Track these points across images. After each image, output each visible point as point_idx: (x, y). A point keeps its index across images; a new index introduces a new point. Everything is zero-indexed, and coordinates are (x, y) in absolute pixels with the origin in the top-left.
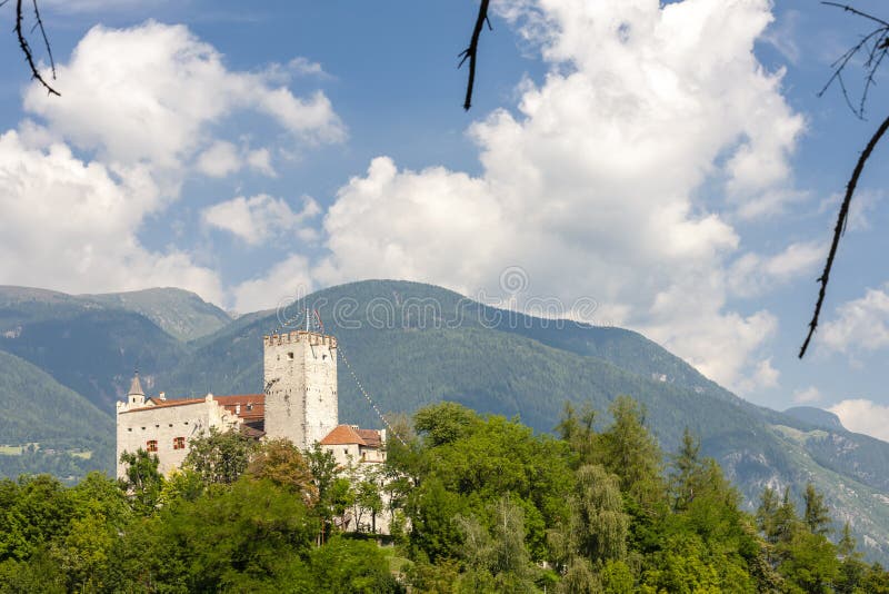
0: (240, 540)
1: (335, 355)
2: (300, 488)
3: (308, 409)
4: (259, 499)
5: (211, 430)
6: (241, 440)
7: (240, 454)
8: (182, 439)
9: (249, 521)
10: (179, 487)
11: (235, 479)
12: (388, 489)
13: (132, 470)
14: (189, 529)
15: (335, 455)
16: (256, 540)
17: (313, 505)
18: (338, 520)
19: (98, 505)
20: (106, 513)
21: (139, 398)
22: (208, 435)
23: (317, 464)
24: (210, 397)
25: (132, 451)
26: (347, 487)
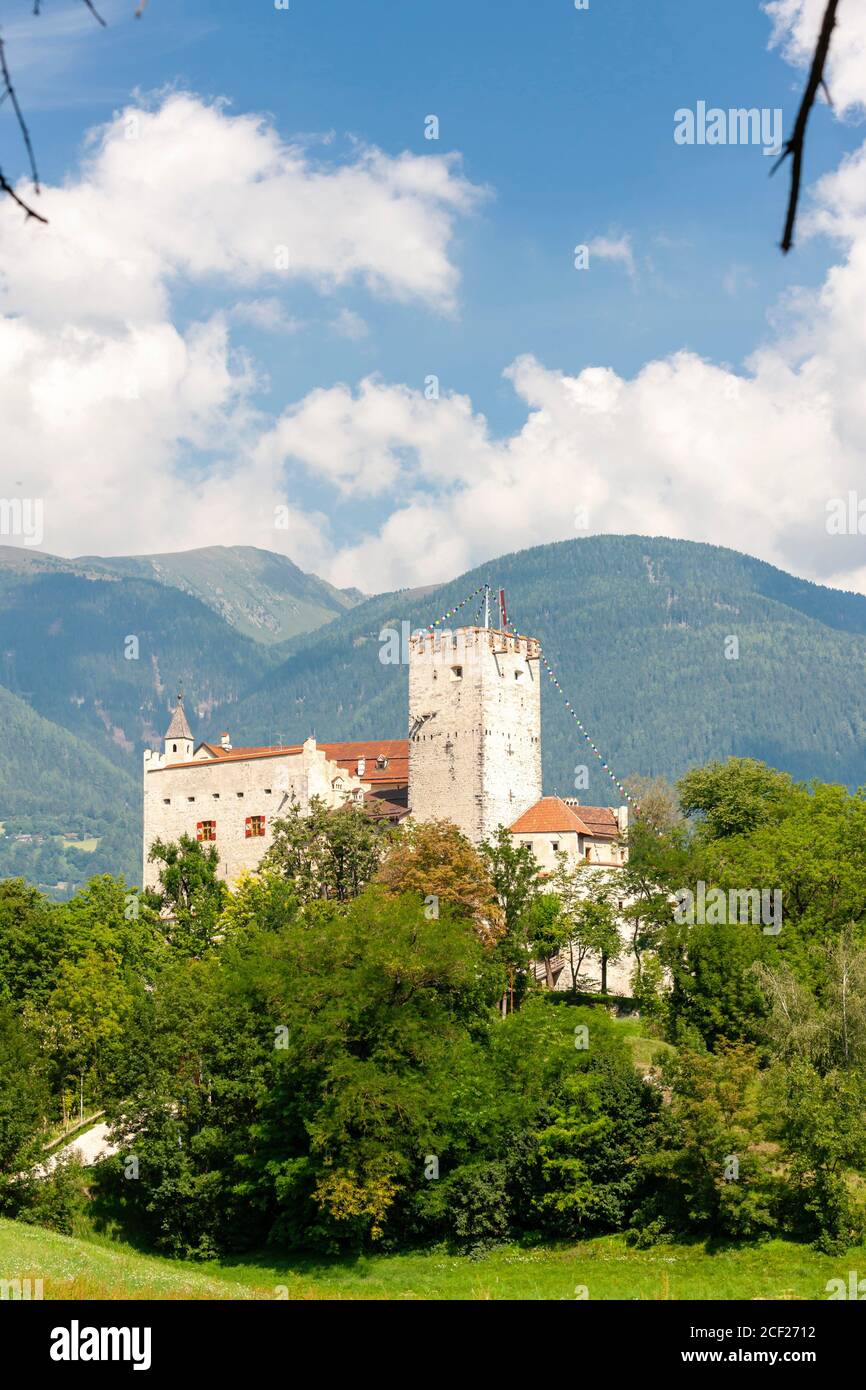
0: (363, 1002)
1: (537, 671)
2: (472, 910)
3: (487, 767)
4: (398, 928)
5: (312, 803)
6: (367, 822)
7: (364, 847)
8: (260, 819)
9: (380, 968)
10: (255, 905)
11: (355, 894)
12: (630, 915)
13: (171, 874)
14: (271, 982)
15: (536, 851)
16: (391, 1004)
17: (495, 942)
18: (540, 970)
19: (109, 936)
20: (124, 951)
21: (182, 744)
22: (306, 813)
23: (502, 867)
24: (311, 744)
25: (171, 838)
26: (556, 911)
